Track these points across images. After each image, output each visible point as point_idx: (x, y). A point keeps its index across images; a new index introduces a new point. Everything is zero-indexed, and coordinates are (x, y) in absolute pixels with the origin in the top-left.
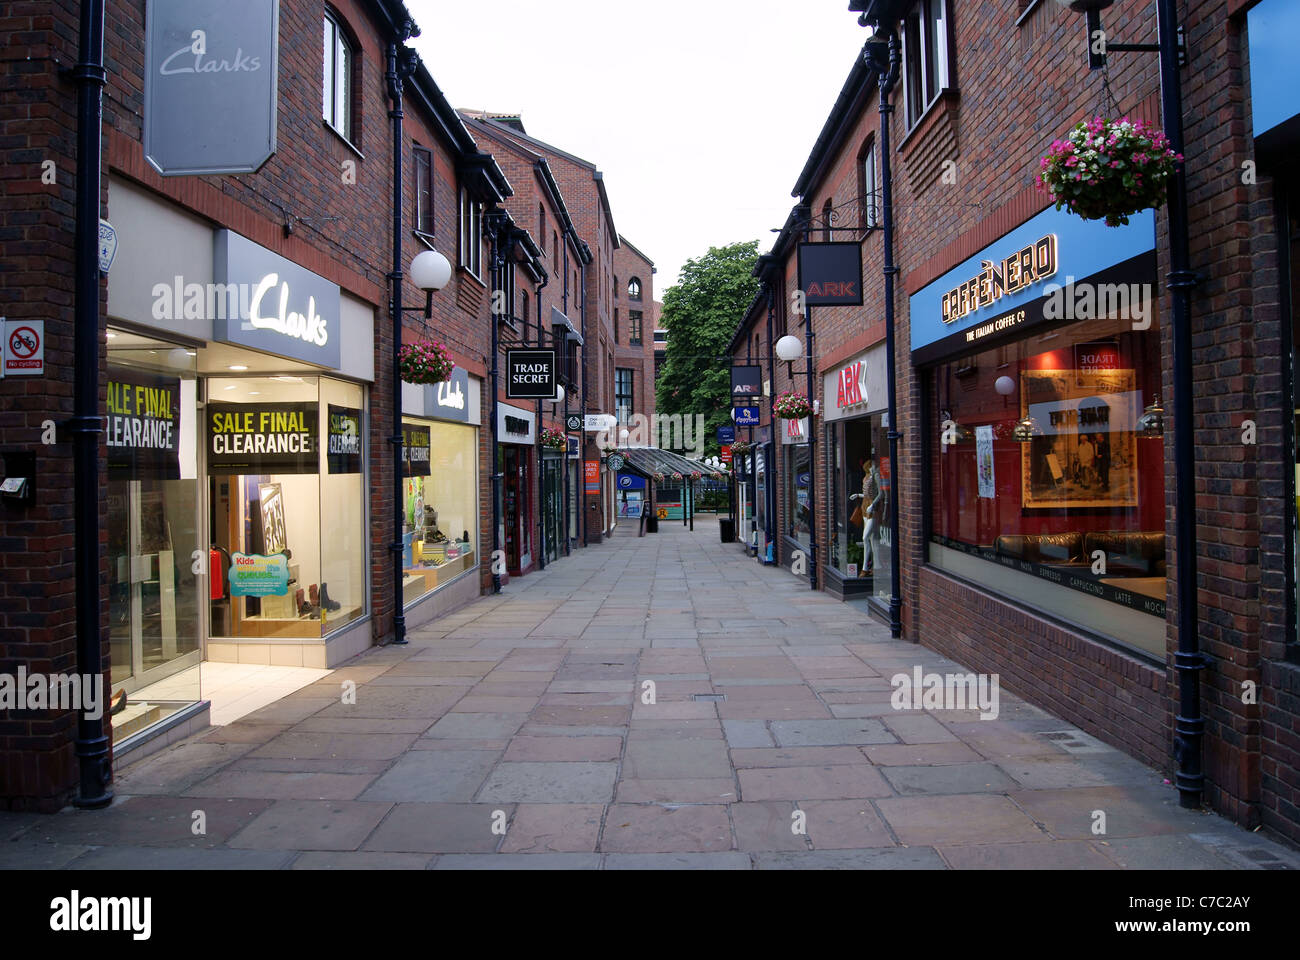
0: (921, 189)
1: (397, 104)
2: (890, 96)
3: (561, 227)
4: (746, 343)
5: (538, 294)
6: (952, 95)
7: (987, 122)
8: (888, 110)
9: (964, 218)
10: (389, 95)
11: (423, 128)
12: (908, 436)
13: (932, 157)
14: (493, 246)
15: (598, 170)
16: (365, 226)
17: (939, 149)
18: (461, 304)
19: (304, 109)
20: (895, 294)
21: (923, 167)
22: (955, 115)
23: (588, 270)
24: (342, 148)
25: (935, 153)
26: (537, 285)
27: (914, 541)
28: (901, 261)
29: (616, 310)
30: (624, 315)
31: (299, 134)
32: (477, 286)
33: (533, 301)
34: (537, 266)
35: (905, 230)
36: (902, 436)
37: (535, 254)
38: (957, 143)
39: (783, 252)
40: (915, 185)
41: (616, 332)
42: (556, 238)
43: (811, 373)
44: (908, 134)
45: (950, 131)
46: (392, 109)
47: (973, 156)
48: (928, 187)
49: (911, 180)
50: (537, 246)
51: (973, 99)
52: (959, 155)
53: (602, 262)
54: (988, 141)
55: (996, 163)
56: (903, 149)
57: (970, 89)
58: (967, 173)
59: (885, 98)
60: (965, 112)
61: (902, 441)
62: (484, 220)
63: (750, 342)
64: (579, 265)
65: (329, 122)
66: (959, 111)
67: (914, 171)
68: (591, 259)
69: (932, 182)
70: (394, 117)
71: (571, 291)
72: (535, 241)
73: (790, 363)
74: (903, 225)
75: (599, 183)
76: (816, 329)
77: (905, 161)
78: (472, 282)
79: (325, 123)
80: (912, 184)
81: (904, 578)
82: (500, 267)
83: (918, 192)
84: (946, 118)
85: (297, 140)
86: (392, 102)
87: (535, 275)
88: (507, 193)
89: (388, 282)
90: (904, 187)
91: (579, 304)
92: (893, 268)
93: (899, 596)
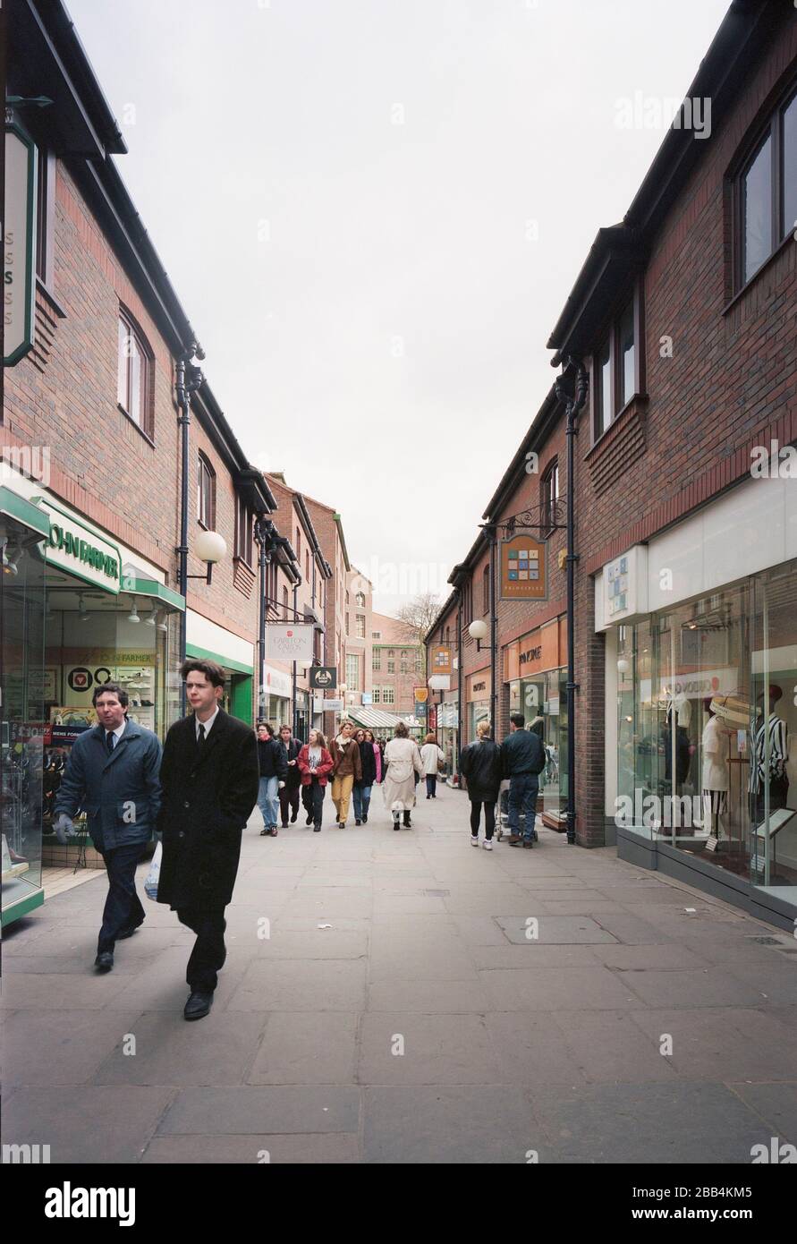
0: (604, 488)
1: (185, 411)
2: (575, 421)
3: (312, 549)
4: (440, 634)
5: (295, 591)
6: (641, 399)
7: (680, 414)
8: (574, 433)
9: (650, 502)
10: (178, 404)
11: (208, 441)
12: (584, 688)
13: (618, 458)
14: (262, 547)
15: (337, 513)
16: (156, 505)
17: (625, 450)
18: (237, 586)
19: (98, 386)
20: (575, 576)
21: (608, 469)
22: (644, 418)
23: (329, 582)
24: (136, 433)
25: (622, 454)
26: (294, 584)
27: (588, 768)
28: (581, 551)
29: (348, 614)
30: (352, 618)
31: (94, 407)
32: (250, 575)
33: (291, 595)
34: (292, 567)
35: (586, 525)
36: (578, 687)
37: (292, 558)
38: (645, 440)
39: (472, 563)
40: (598, 487)
41: (347, 629)
42: (308, 555)
43: (494, 648)
44: (593, 445)
45: (640, 430)
46: (181, 416)
47: (662, 447)
48: (611, 485)
49: (593, 484)
50: (295, 553)
51: (663, 399)
52: (646, 451)
53: (340, 576)
54: (678, 431)
55: (689, 447)
56: (587, 459)
57: (661, 390)
58: (654, 463)
59: (571, 422)
60: (655, 413)
61: (578, 691)
62: (256, 526)
63: (442, 632)
64: (323, 578)
65: (124, 406)
66: (647, 414)
67: (598, 475)
68: (331, 575)
69: (615, 481)
70: (182, 422)
71: (317, 594)
72: (293, 547)
73: (478, 640)
74: (583, 523)
75: (338, 522)
76: (498, 616)
77: (590, 468)
78: (245, 569)
79: (120, 407)
80: (595, 486)
81: (579, 797)
82: (267, 564)
83: (600, 492)
84: (636, 420)
85: (92, 411)
86: (181, 409)
87: (293, 576)
88: (273, 506)
89: (177, 555)
90: (587, 489)
91: (323, 605)
92: (573, 556)
93: (573, 811)
